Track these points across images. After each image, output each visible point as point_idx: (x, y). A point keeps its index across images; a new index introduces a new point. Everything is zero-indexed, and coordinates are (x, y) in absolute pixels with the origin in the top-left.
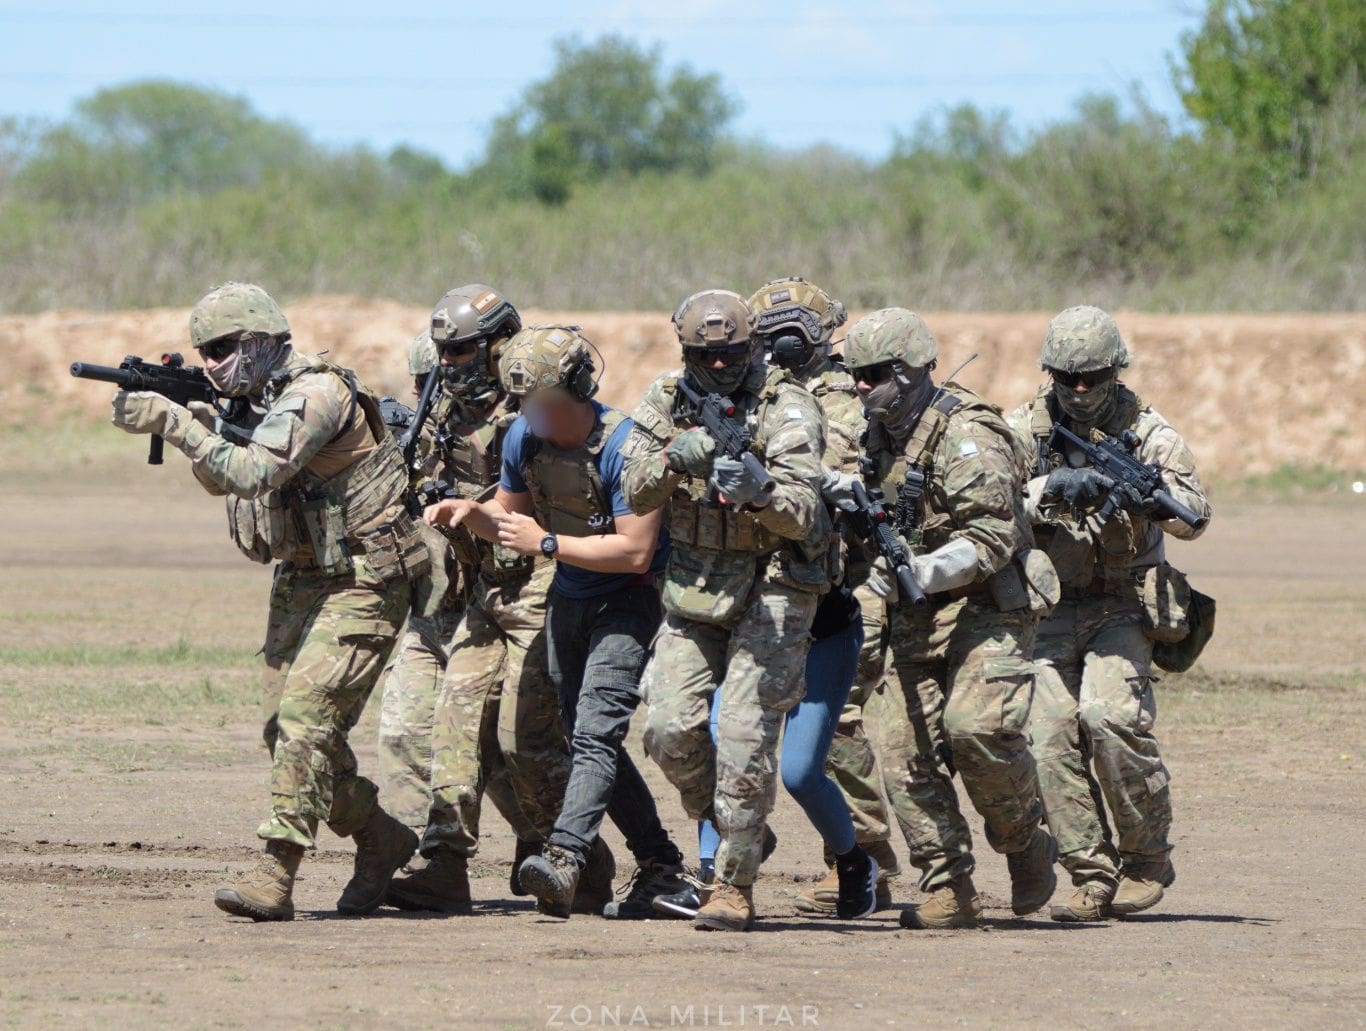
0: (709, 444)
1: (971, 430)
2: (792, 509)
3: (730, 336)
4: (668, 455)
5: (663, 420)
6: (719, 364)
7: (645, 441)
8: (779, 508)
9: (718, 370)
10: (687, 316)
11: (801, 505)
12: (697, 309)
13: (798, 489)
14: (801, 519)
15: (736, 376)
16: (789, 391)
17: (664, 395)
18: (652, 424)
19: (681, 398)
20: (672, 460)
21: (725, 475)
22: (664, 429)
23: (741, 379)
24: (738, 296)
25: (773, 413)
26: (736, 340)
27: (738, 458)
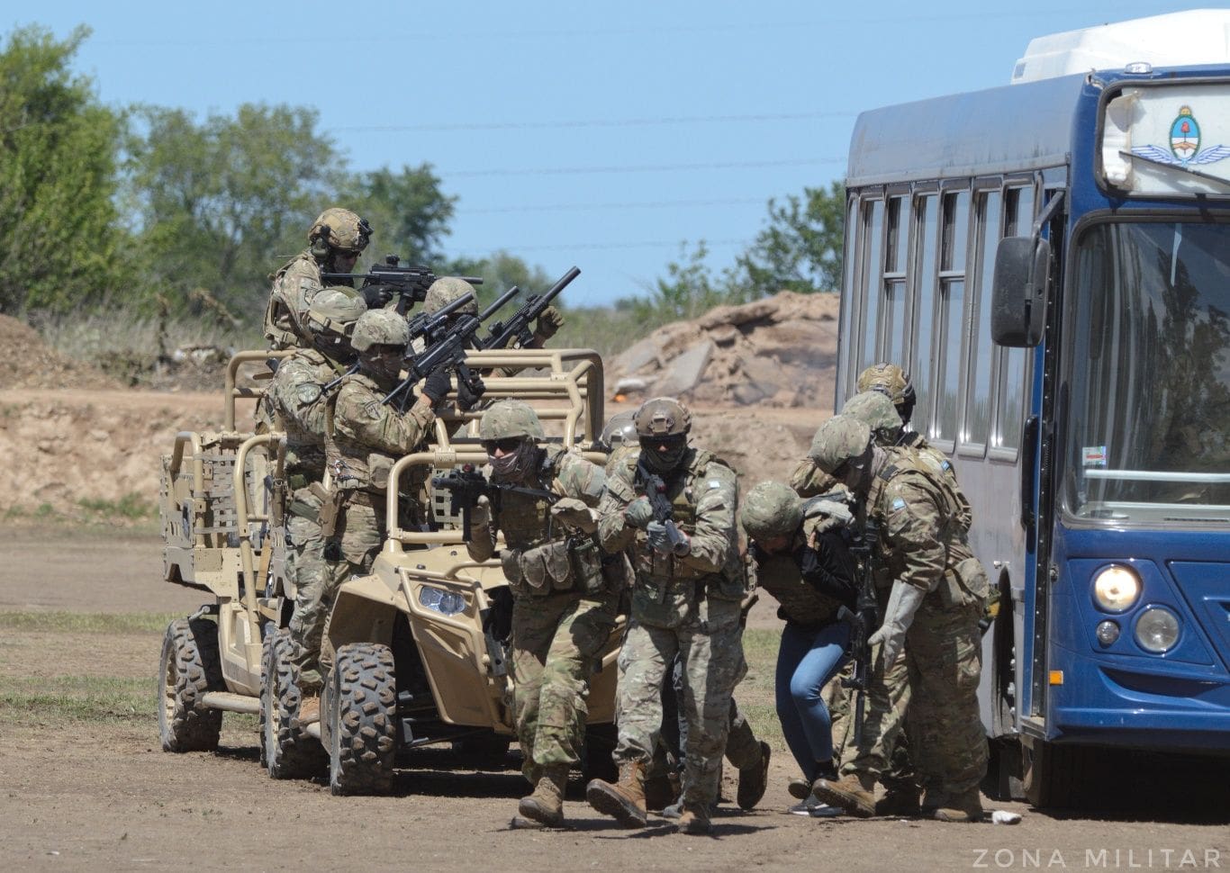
0: (648, 510)
1: (901, 490)
2: (707, 555)
3: (670, 429)
4: (625, 515)
5: (628, 487)
6: (663, 448)
7: (615, 502)
8: (697, 555)
9: (661, 452)
10: (642, 415)
11: (715, 550)
12: (648, 411)
13: (714, 538)
14: (714, 561)
15: (676, 456)
16: (713, 467)
17: (628, 471)
18: (620, 491)
19: (638, 476)
20: (627, 519)
21: (655, 535)
22: (628, 493)
23: (680, 458)
24: (677, 402)
25: (701, 484)
26: (674, 432)
27: (662, 523)
